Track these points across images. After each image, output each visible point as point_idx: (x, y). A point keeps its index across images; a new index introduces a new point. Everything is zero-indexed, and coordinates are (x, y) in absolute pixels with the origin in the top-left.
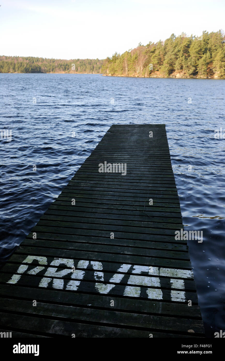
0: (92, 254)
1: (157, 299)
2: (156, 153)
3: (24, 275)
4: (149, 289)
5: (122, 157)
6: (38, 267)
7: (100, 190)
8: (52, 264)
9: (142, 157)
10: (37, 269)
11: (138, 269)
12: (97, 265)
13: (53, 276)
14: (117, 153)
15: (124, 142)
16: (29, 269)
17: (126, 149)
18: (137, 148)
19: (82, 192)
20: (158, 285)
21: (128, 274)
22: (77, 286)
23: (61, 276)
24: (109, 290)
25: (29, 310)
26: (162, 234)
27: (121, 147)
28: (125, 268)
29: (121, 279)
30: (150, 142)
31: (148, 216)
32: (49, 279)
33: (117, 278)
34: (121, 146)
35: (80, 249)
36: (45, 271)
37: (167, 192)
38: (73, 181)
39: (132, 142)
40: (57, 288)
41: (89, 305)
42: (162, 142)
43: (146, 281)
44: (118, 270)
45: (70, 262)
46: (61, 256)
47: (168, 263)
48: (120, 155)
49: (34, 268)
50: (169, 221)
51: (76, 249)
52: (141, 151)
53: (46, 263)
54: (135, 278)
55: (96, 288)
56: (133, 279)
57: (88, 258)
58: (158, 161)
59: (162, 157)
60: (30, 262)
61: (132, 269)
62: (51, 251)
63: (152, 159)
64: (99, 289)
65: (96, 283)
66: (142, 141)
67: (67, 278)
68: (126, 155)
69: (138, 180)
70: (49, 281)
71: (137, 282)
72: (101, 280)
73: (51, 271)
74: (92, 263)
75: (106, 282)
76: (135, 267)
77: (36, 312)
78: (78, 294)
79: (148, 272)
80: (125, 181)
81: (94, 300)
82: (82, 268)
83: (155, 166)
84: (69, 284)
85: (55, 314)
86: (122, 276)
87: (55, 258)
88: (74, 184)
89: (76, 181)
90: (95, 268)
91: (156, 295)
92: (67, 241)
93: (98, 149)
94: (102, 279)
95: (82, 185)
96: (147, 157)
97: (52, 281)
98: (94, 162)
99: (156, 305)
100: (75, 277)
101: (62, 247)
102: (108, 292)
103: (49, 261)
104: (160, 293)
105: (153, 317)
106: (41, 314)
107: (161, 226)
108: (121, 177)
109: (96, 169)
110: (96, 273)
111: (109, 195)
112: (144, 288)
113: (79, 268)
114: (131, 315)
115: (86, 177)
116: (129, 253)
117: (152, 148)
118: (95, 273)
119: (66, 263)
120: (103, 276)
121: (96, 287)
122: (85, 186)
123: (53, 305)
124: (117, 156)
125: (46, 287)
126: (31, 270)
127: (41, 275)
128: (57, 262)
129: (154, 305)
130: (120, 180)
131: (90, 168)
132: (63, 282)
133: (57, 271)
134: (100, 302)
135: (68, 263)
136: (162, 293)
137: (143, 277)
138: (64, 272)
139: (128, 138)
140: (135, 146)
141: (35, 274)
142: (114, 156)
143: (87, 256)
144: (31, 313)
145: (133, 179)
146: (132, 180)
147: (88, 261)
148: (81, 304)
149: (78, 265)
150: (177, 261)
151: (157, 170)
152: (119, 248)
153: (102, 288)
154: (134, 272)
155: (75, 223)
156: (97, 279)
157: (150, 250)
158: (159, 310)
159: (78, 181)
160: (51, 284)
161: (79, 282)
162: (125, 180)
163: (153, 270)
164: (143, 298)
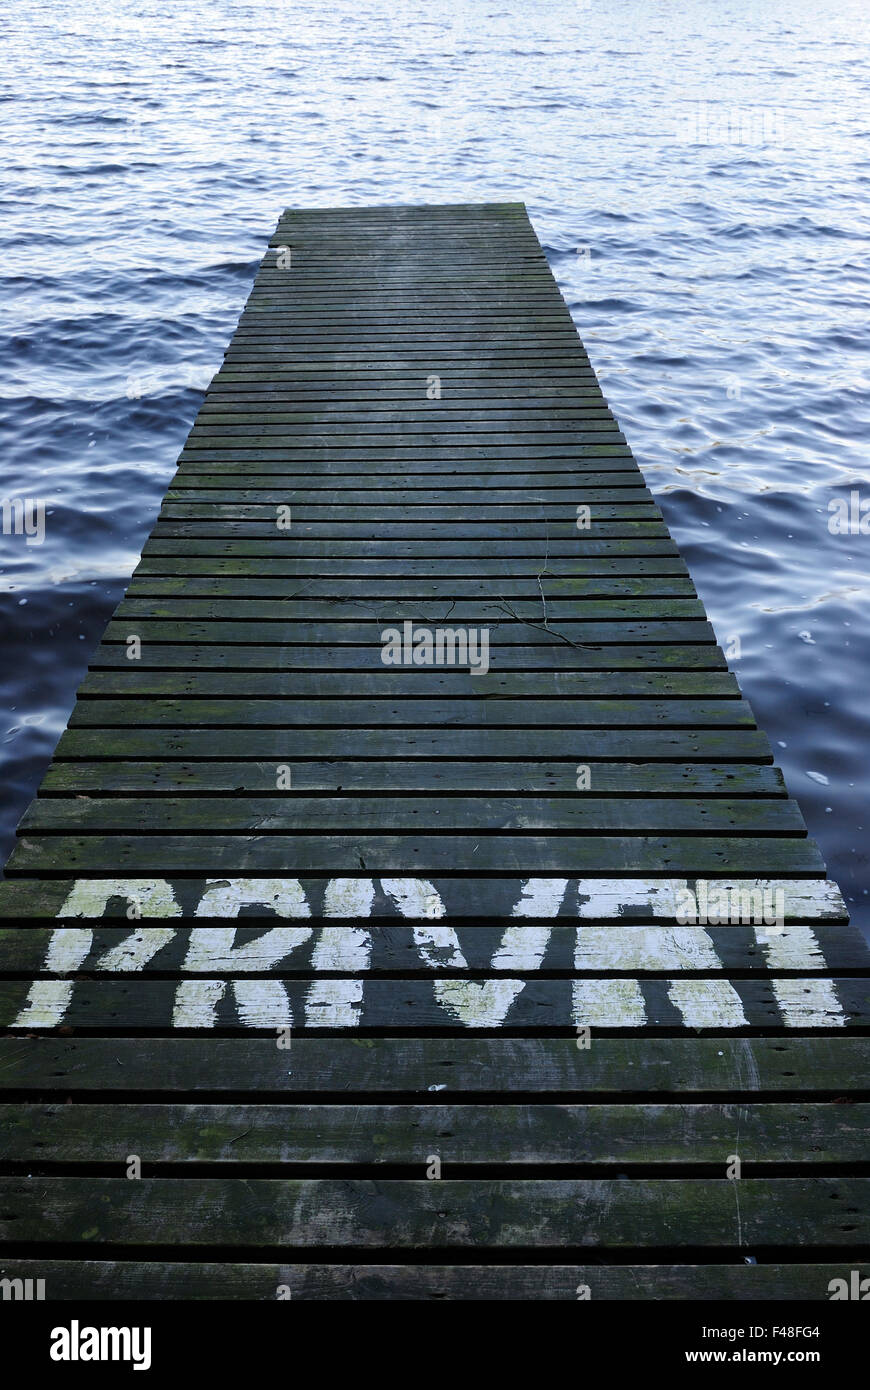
0: (373, 844)
1: (725, 1024)
2: (522, 345)
3: (86, 976)
4: (674, 982)
5: (375, 365)
6: (140, 930)
7: (317, 535)
8: (203, 910)
9: (463, 365)
10: (140, 940)
11: (603, 896)
12: (418, 898)
13: (226, 966)
14: (343, 347)
15: (363, 293)
16: (99, 948)
17: (382, 330)
18: (431, 320)
19: (237, 548)
20: (710, 960)
21: (567, 922)
22: (354, 1005)
23: (265, 966)
24: (505, 1009)
25: (163, 1149)
26: (655, 721)
27: (357, 321)
28: (543, 896)
29: (542, 950)
30: (479, 292)
31: (568, 644)
32: (212, 983)
33: (523, 948)
34: (354, 314)
35: (313, 825)
36: (180, 947)
37: (619, 524)
38: (180, 496)
39: (400, 293)
40: (264, 1026)
41: (439, 1088)
42: (533, 291)
43: (652, 948)
44: (515, 907)
45: (288, 896)
46: (235, 867)
47: (720, 854)
48: (359, 357)
49: (123, 938)
50: (668, 659)
51: (295, 826)
52: (452, 337)
53: (174, 911)
54: (600, 937)
55: (440, 1004)
56: (594, 942)
57: (363, 865)
58: (541, 382)
59: (555, 362)
60: (97, 912)
61: (572, 898)
62: (183, 848)
63: (510, 373)
64: (457, 1009)
65: (438, 983)
66: (441, 286)
67: (296, 973)
68: (389, 356)
69: (477, 478)
70: (218, 995)
71: (616, 958)
72: (452, 963)
73: (210, 947)
74: (389, 885)
75: (480, 973)
76: (586, 886)
77: (201, 1151)
78: (370, 1042)
79: (649, 908)
80: (421, 482)
81: (450, 1063)
82: (349, 915)
83: (534, 403)
84: (312, 1000)
85: (293, 1150)
86: (542, 934)
87: (209, 881)
88: (191, 512)
89: (192, 495)
90: (409, 910)
91: (715, 1008)
92: (240, 793)
93: (253, 332)
94: (459, 961)
95: (229, 512)
96: (487, 364)
97: (229, 993)
98: (250, 397)
99: (727, 1052)
100: (331, 963)
101: (226, 823)
102: (503, 1017)
103: (188, 900)
104: (729, 998)
105: (734, 1112)
106: (227, 1157)
107: (642, 688)
108: (395, 466)
109: (268, 432)
110: (421, 934)
111: (369, 555)
112: (653, 980)
113: (336, 915)
114: (634, 1111)
115: (233, 472)
116: (540, 827)
117: (496, 320)
118: (416, 936)
119: (269, 899)
120: (457, 945)
121: (439, 998)
122: (243, 517)
123: (268, 1109)
124: (348, 366)
125: (212, 1026)
126: (114, 951)
127: (167, 971)
128: (225, 898)
129: (720, 1053)
130: (395, 478)
131: (240, 430)
132: (285, 993)
133: (238, 943)
134: (480, 1067)
135: (276, 897)
136: (736, 996)
137: (634, 929)
138: (276, 945)
139: (376, 275)
140: (417, 313)
141: (140, 969)
142: (337, 366)
143: (356, 856)
144: (179, 1160)
145: (454, 474)
146: (450, 477)
147: (368, 882)
148: (397, 1089)
149: (328, 906)
150: (755, 841)
151: (548, 426)
152: (489, 806)
153: (471, 1002)
154: (586, 911)
155: (251, 702)
156: (433, 964)
157: (627, 801)
158: (746, 1076)
159: (203, 495)
160: (227, 1006)
161: (357, 986)
162: (421, 478)
163: (672, 896)
164: (665, 1027)
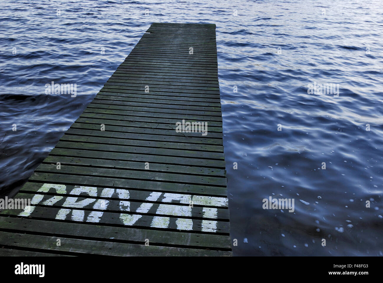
0: (118, 181)
1: (187, 229)
2: (202, 61)
3: (39, 206)
4: (178, 219)
5: (162, 64)
6: (55, 196)
7: (132, 105)
8: (72, 193)
9: (185, 65)
10: (54, 198)
11: (169, 197)
12: (123, 194)
13: (72, 206)
14: (156, 59)
15: (165, 45)
16: (44, 199)
17: (167, 55)
18: (180, 53)
19: (111, 107)
20: (190, 214)
21: (159, 202)
22: (99, 218)
23: (82, 207)
24: (135, 222)
25: (43, 246)
26: (199, 157)
27: (161, 52)
28: (155, 196)
29: (149, 209)
30: (195, 46)
31: (185, 136)
32: (68, 210)
33: (145, 208)
34: (161, 50)
35: (105, 175)
36: (63, 201)
37: (209, 107)
38: (102, 93)
39: (175, 45)
40: (76, 221)
41: (112, 238)
42: (210, 47)
43: (176, 210)
44: (147, 198)
45: (93, 191)
46: (83, 184)
47: (202, 190)
48: (159, 61)
49: (50, 198)
50: (209, 142)
51: (101, 175)
52: (185, 58)
53: (65, 192)
54: (164, 207)
55: (120, 219)
56: (162, 208)
57: (114, 185)
58: (203, 70)
59: (208, 66)
60: (46, 191)
61: (162, 197)
62: (72, 178)
63: (196, 68)
64: (123, 221)
65: (121, 214)
66: (186, 44)
67: (88, 209)
68: (167, 61)
69: (178, 94)
70: (68, 212)
71: (167, 212)
72: (127, 210)
73: (70, 202)
74: (118, 191)
75: (132, 213)
76: (166, 195)
77: (52, 247)
78: (100, 226)
79: (180, 201)
80: (163, 94)
81: (117, 233)
82: (106, 197)
83: (199, 76)
84: (90, 216)
85: (73, 249)
86: (151, 205)
87: (75, 186)
88: (103, 97)
89: (105, 93)
90: (121, 197)
91: (186, 225)
92: (91, 166)
93: (134, 53)
94: (128, 210)
95: (112, 98)
96: (191, 65)
97: (71, 213)
98: (128, 70)
99: (184, 236)
100: (97, 208)
101: (85, 173)
102: (134, 223)
103: (69, 190)
104: (190, 224)
105: (180, 250)
106: (57, 249)
107: (199, 148)
108: (158, 89)
109: (129, 79)
110: (122, 203)
111: (143, 111)
112: (173, 218)
113: (103, 197)
114: (157, 247)
115: (118, 88)
116: (160, 180)
117: (197, 54)
118: (120, 203)
119: (88, 191)
120: (129, 206)
121: (120, 218)
122: (115, 99)
123: (71, 240)
124: (155, 63)
125: (64, 219)
126: (47, 200)
127: (58, 206)
128: (77, 191)
129: (183, 236)
130: (157, 92)
131: (122, 78)
132: (84, 213)
133: (77, 201)
134: (124, 234)
135: (90, 191)
136: (192, 223)
137: (174, 206)
138: (86, 202)
139: (171, 41)
140: (178, 51)
141: (52, 205)
142: (153, 63)
143: (113, 183)
144: (46, 249)
145: (172, 92)
146: (171, 93)
147: (113, 189)
148: (102, 238)
149: (102, 194)
150: (212, 187)
151: (201, 82)
152: (150, 174)
153: (127, 219)
154: (164, 200)
155: (101, 145)
156: (122, 210)
157: (184, 175)
158: (187, 241)
159: (107, 93)
160: (69, 215)
161: (102, 213)
162: (163, 93)
163: (186, 198)
164: (172, 229)
